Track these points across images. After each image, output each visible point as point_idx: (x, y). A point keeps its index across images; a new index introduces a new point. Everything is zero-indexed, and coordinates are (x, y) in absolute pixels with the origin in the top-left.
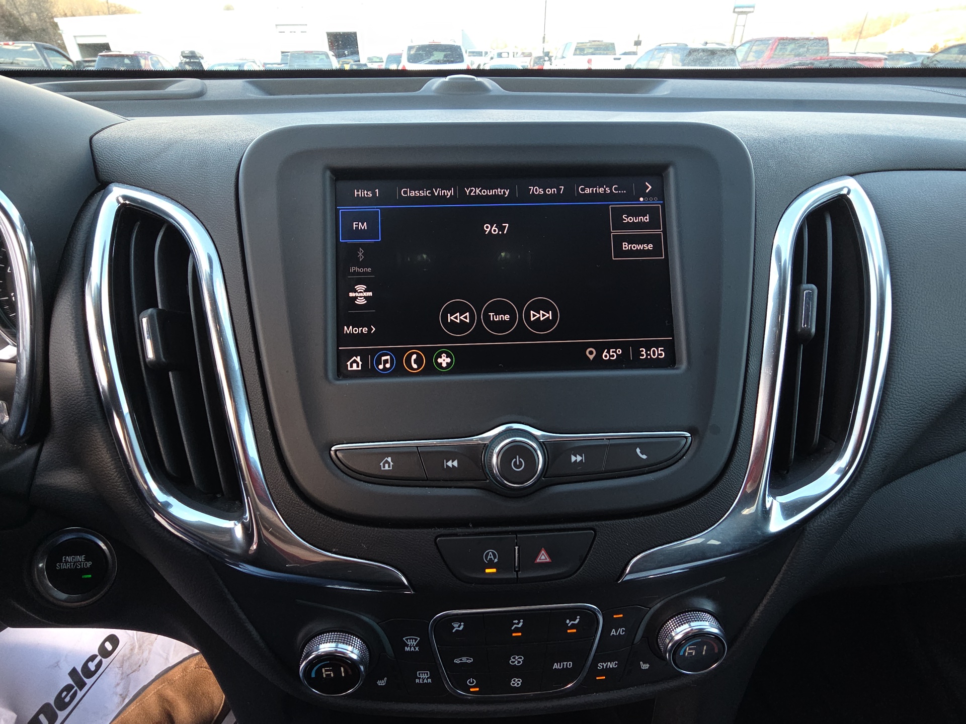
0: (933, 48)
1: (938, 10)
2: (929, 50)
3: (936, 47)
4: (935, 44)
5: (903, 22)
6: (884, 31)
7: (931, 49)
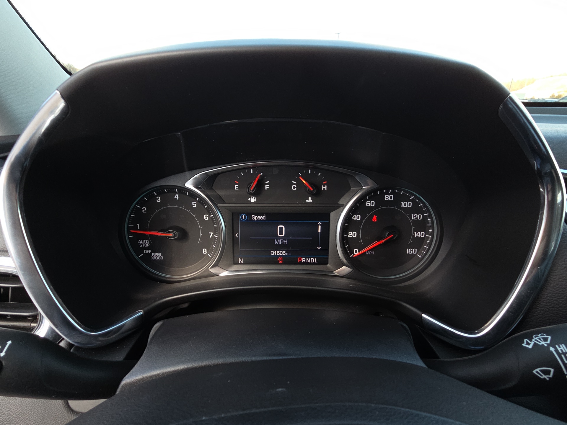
0: (551, 96)
1: (552, 77)
2: (549, 97)
3: (553, 96)
4: (552, 94)
5: (532, 83)
6: (521, 88)
7: (551, 97)
